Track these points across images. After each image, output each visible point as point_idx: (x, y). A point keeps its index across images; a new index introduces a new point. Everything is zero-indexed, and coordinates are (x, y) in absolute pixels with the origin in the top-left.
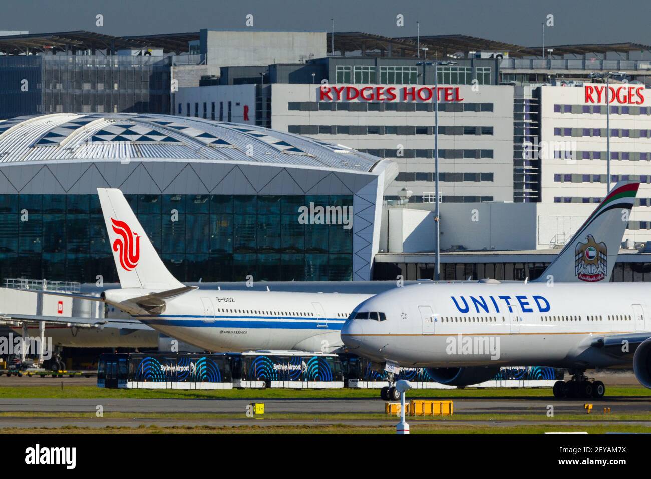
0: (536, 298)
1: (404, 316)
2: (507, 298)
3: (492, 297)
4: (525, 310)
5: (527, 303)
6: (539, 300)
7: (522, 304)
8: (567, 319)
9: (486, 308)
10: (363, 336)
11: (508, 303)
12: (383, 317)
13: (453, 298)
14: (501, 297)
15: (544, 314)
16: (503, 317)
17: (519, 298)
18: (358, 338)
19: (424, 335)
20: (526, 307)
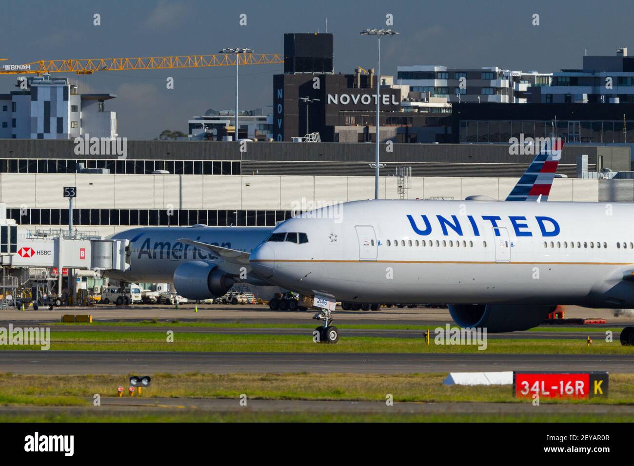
0: (540, 220)
1: (333, 238)
2: (493, 219)
3: (471, 218)
4: (519, 234)
5: (525, 226)
6: (544, 222)
7: (516, 227)
8: (586, 246)
9: (458, 229)
10: (276, 263)
11: (495, 225)
12: (303, 238)
13: (410, 217)
14: (485, 218)
15: (549, 239)
16: (485, 242)
17: (513, 219)
18: (270, 265)
19: (362, 261)
20: (521, 230)
